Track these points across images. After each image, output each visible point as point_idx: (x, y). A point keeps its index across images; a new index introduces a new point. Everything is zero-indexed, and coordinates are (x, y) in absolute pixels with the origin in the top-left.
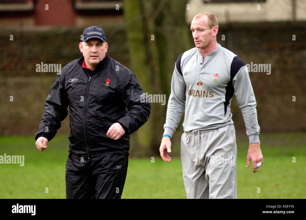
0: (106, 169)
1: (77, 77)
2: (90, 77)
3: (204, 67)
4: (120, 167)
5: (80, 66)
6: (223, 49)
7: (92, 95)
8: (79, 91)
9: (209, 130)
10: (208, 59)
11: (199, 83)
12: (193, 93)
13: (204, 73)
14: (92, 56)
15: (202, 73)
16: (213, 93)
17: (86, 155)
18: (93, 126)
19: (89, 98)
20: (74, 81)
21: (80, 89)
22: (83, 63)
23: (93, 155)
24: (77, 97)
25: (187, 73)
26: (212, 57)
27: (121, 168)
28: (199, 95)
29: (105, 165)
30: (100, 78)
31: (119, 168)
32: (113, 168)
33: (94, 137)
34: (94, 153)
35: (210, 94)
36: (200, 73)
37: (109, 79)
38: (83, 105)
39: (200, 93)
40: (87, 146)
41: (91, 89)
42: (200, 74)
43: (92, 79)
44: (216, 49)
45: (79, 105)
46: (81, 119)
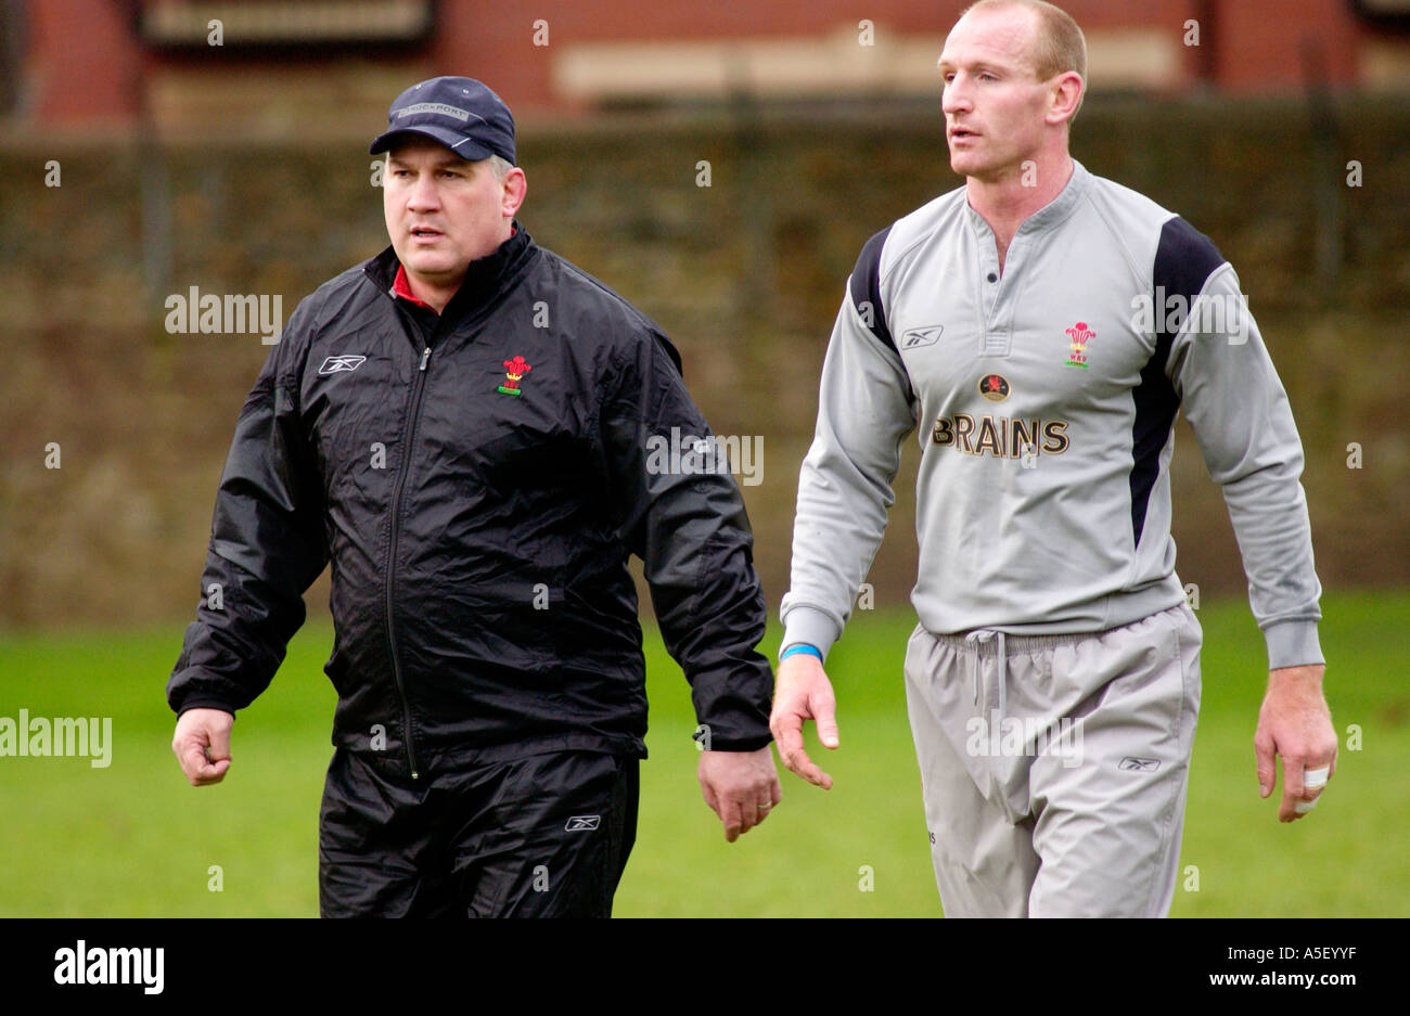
0: (515, 836)
1: (364, 349)
2: (427, 351)
3: (1007, 294)
4: (594, 823)
5: (380, 291)
6: (1100, 187)
7: (431, 442)
8: (368, 422)
9: (1054, 639)
10: (1023, 249)
11: (990, 381)
12: (965, 434)
13: (1013, 325)
14: (417, 232)
15: (1004, 325)
16: (1062, 426)
17: (400, 759)
18: (432, 605)
19: (417, 460)
20: (344, 366)
21: (374, 413)
22: (395, 276)
23: (435, 761)
24: (356, 456)
25: (919, 332)
26: (1046, 238)
27: (595, 829)
28: (994, 445)
29: (514, 815)
30: (475, 352)
31: (587, 826)
32: (550, 830)
33: (438, 662)
34: (440, 750)
35: (1048, 433)
36: (993, 326)
37: (523, 360)
38: (385, 497)
39: (999, 433)
40: (407, 712)
41: (432, 408)
42: (993, 331)
43: (435, 359)
44: (1062, 191)
45: (367, 493)
46: (374, 566)
